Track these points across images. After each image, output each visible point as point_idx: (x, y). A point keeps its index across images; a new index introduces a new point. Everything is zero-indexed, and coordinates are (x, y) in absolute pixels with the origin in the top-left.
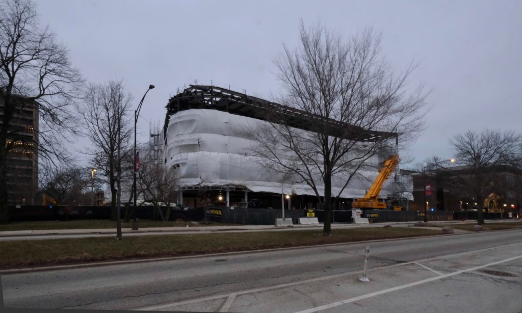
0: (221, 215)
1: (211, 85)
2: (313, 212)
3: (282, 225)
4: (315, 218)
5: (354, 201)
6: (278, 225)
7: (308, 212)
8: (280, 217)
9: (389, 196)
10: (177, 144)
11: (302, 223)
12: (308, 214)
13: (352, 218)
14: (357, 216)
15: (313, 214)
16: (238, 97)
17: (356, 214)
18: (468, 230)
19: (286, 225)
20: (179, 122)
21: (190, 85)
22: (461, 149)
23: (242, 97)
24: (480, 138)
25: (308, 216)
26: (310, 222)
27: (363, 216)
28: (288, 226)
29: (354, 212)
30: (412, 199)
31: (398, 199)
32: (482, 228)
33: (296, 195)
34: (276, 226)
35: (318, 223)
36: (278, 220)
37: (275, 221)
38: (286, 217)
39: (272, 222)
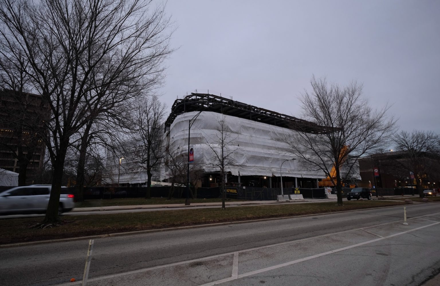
0: (236, 193)
1: (208, 93)
2: (299, 190)
3: (282, 200)
4: (300, 195)
5: (318, 180)
6: (280, 201)
7: (295, 190)
8: (280, 194)
9: (343, 177)
10: (182, 137)
11: (292, 199)
12: (295, 191)
13: (326, 195)
14: (328, 193)
15: (299, 191)
16: (225, 101)
17: (328, 191)
18: (419, 202)
19: (285, 200)
20: (185, 121)
21: (192, 93)
22: (399, 144)
23: (229, 102)
24: (411, 135)
25: (295, 193)
26: (297, 197)
27: (333, 193)
28: (286, 201)
29: (326, 189)
30: (360, 179)
31: (350, 179)
32: (428, 200)
33: (275, 176)
34: (278, 201)
35: (303, 198)
36: (280, 196)
37: (276, 197)
38: (284, 194)
39: (275, 198)
